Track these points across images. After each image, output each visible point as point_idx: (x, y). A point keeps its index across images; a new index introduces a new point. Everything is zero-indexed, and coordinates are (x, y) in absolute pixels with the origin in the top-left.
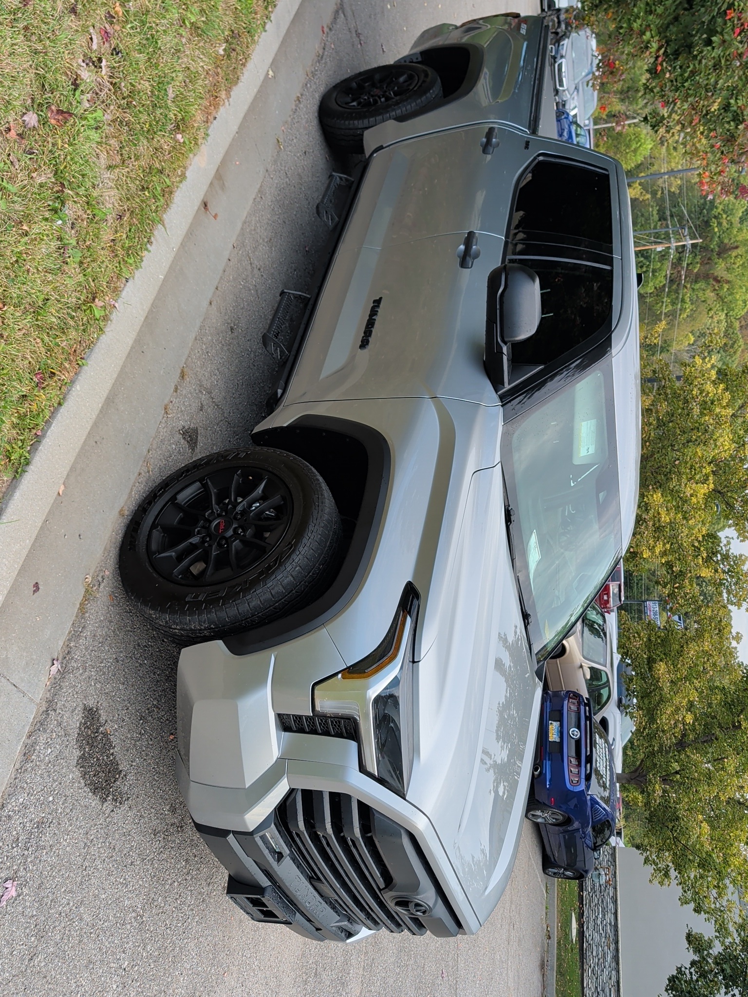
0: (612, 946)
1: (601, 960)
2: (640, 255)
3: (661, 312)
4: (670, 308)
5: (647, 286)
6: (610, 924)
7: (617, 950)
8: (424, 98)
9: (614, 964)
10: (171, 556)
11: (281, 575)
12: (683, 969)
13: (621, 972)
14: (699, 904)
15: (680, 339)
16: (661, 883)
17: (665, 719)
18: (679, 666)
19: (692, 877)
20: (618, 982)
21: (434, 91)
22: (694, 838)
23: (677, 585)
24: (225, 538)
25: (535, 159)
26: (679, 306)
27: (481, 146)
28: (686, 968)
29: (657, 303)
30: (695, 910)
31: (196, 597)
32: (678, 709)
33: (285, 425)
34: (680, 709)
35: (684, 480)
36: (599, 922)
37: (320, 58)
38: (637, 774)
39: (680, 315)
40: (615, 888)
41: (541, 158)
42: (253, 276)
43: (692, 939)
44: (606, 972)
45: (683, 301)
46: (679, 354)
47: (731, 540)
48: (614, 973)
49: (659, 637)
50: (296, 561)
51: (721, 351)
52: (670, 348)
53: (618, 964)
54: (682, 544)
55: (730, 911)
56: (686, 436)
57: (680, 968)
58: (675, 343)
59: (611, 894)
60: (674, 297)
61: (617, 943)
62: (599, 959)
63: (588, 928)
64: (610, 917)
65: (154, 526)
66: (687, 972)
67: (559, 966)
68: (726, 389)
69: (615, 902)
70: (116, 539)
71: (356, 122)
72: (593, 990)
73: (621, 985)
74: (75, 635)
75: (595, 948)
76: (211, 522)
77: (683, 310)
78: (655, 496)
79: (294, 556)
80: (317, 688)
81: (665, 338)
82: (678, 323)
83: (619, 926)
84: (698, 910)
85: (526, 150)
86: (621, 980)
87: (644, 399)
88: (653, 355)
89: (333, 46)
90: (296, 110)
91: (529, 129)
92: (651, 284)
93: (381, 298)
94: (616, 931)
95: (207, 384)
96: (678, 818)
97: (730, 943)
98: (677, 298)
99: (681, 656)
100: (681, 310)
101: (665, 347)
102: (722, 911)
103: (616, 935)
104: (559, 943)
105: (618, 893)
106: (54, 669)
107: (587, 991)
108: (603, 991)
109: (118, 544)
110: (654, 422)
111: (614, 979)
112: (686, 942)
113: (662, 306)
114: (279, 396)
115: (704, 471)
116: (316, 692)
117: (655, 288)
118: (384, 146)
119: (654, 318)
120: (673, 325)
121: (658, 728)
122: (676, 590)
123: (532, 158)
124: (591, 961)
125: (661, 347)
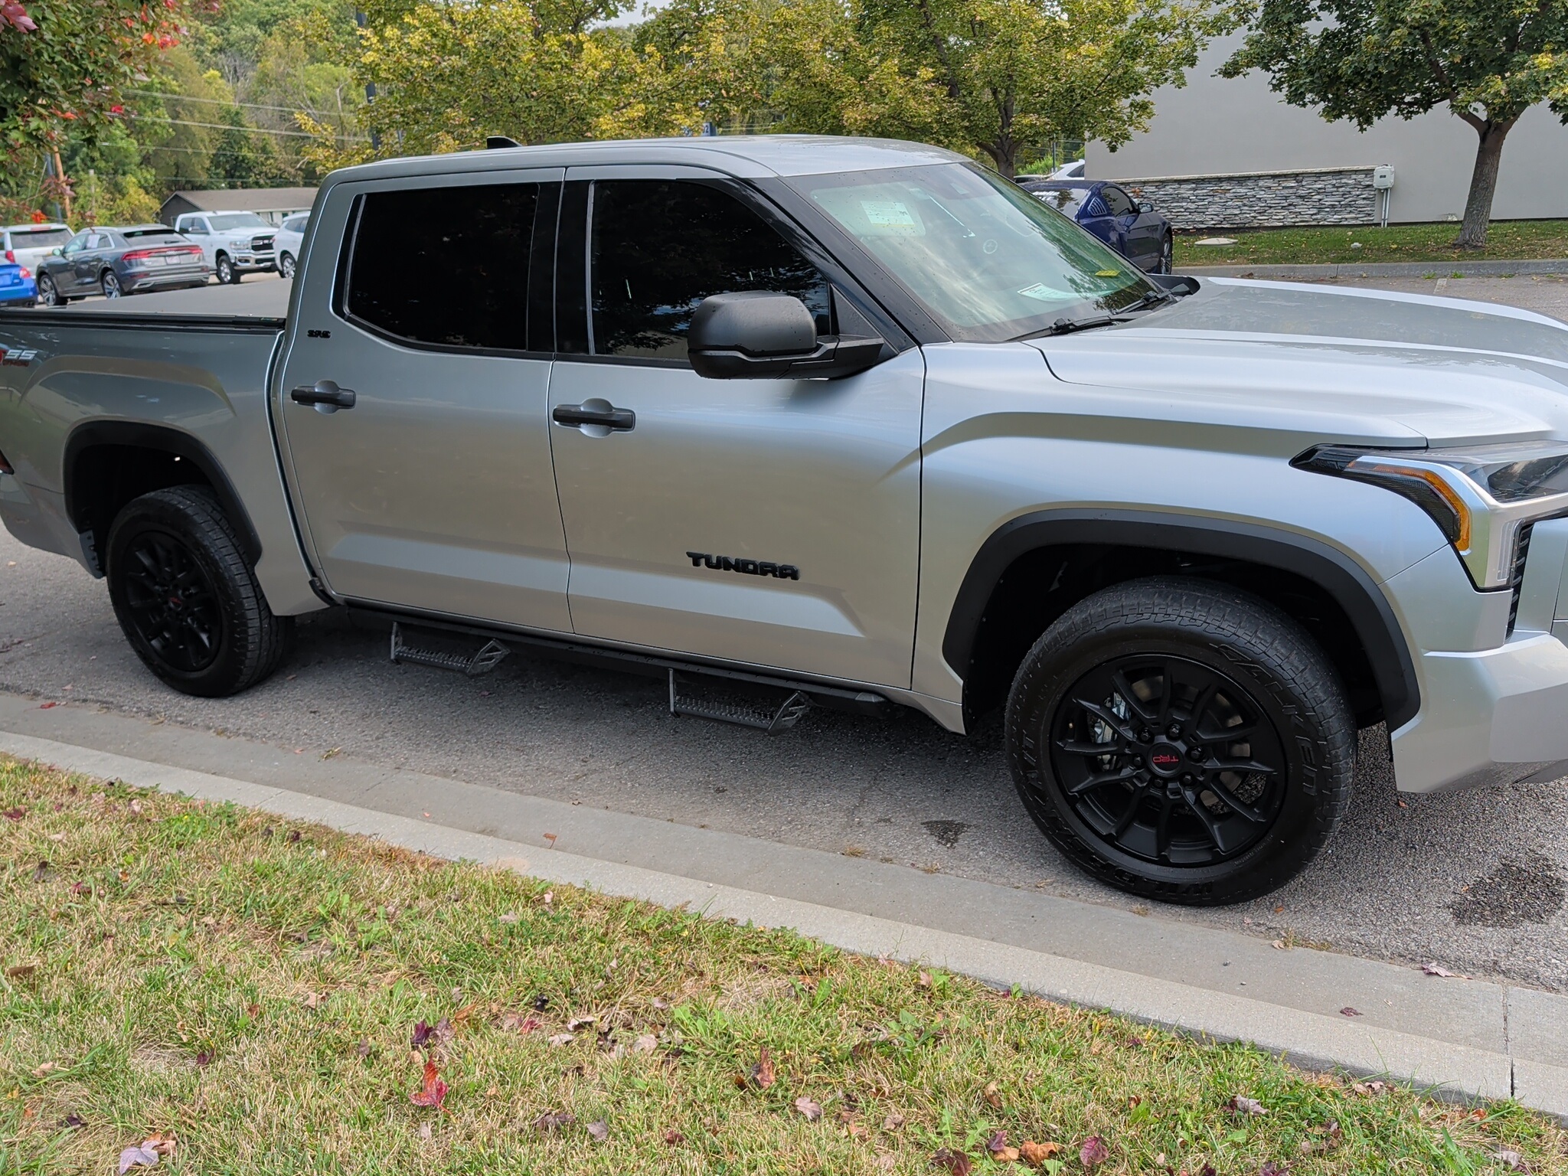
0: (1225, 186)
1: (1245, 201)
2: (70, 163)
3: (172, 125)
4: (162, 110)
5: (126, 150)
6: (1195, 189)
7: (1230, 179)
8: (198, 519)
9: (1250, 184)
10: (1219, 828)
11: (1275, 658)
12: (1274, 82)
13: (1260, 173)
14: (1183, 59)
15: (213, 92)
16: (1150, 115)
17: (924, 111)
18: (843, 89)
19: (1146, 68)
20: (1274, 177)
21: (180, 503)
22: (1097, 66)
23: (723, 92)
24: (1188, 752)
25: (349, 320)
26: (158, 95)
27: (334, 411)
28: (1274, 77)
29: (156, 133)
30: (1192, 65)
31: (1310, 780)
32: (914, 92)
33: (961, 682)
34: (913, 87)
35: (573, 81)
36: (1193, 206)
37: (106, 705)
38: (999, 151)
39: (174, 92)
40: (1145, 183)
41: (346, 310)
42: (603, 770)
43: (1231, 71)
44: (1261, 194)
45: (148, 88)
46: (243, 96)
47: (649, 6)
48: (1261, 183)
49: (798, 120)
50: (1248, 638)
51: (225, 24)
52: (233, 110)
53: (1249, 178)
54: (671, 84)
55: (1187, 13)
56: (499, 77)
57: (1274, 85)
58: (223, 102)
59: (1153, 189)
60: (142, 104)
61: (1220, 180)
62: (1245, 205)
63: (1202, 222)
64: (1185, 191)
65: (1164, 862)
66: (1278, 75)
67: (1287, 260)
68: (412, 12)
69: (1164, 183)
70: (1187, 915)
71: (250, 632)
72: (1287, 212)
73: (1278, 172)
74: (1372, 952)
75: (1229, 212)
76: (1155, 776)
77: (164, 88)
78: (604, 128)
79: (1241, 642)
80: (1479, 585)
81: (216, 119)
82: (188, 95)
83: (1196, 176)
84: (1192, 61)
85: (331, 335)
86: (1271, 172)
87: (444, 147)
88: (247, 139)
89: (68, 687)
90: (244, 734)
91: (275, 334)
92: (122, 144)
93: (689, 555)
94: (1203, 180)
95: (841, 818)
96: (1071, 90)
97: (1235, 13)
98: (143, 98)
99: (828, 86)
100: (164, 92)
101: (232, 119)
102: (1188, 25)
103: (1209, 180)
104: (1255, 261)
105: (1151, 178)
106: (1442, 972)
107: (1288, 222)
108: (1286, 198)
109: (1193, 911)
110: (479, 129)
111: (1269, 183)
112: (1236, 78)
113: (160, 125)
114: (882, 699)
115: (555, 48)
116: (1487, 585)
117: (128, 136)
118: (310, 578)
119: (182, 137)
120: (194, 105)
121: (937, 122)
122: (732, 94)
123: (348, 324)
124: (1247, 216)
125: (232, 124)
